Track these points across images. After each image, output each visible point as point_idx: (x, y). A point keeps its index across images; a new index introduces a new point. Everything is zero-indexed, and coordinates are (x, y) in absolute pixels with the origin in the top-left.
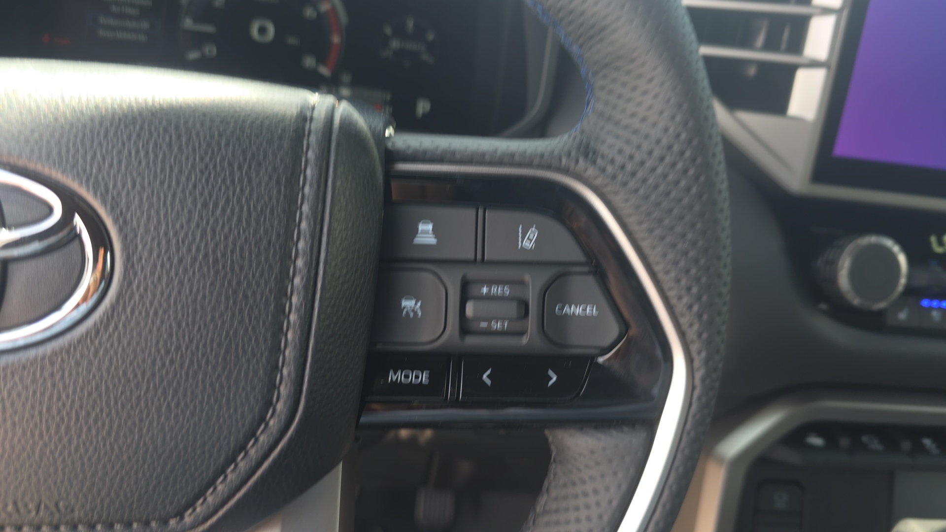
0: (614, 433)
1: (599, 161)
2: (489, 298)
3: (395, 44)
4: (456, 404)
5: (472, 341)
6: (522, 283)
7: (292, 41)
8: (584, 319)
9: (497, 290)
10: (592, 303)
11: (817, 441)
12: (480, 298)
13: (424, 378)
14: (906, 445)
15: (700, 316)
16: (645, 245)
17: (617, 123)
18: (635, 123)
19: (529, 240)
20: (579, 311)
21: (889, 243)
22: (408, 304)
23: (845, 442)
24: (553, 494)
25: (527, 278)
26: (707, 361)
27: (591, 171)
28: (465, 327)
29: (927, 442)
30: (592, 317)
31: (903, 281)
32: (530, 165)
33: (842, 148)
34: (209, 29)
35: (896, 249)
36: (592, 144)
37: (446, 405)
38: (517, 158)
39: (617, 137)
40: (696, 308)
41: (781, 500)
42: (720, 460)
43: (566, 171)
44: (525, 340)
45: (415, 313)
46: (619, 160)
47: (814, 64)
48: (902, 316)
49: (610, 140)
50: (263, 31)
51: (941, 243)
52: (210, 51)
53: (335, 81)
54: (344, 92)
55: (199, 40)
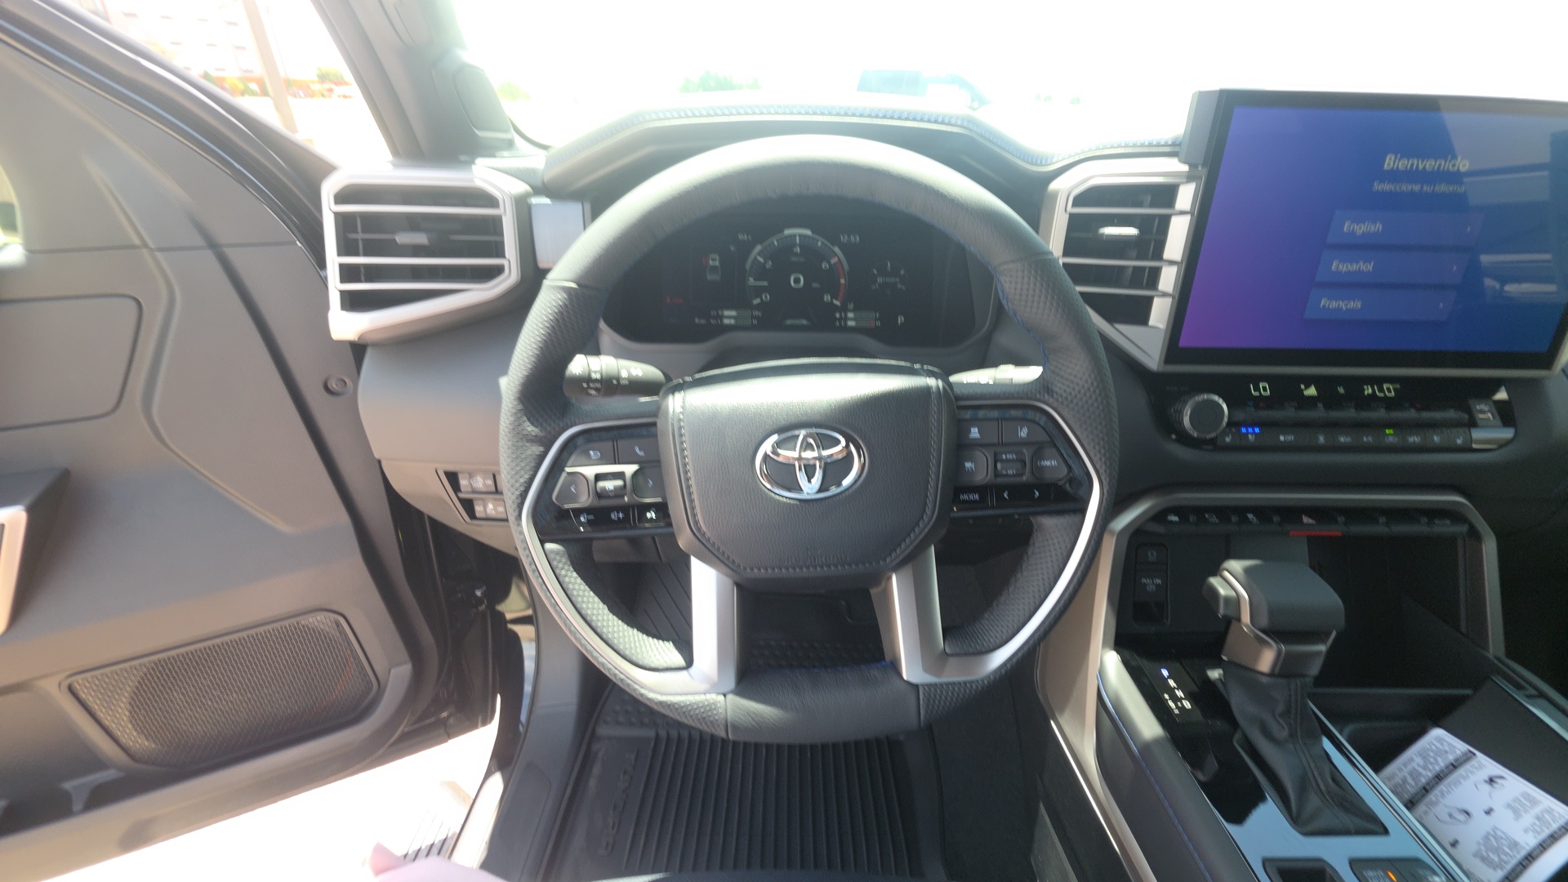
0: (1066, 516)
1: (1055, 396)
2: (1007, 461)
3: (880, 280)
4: (993, 507)
5: (1000, 480)
6: (1022, 453)
7: (815, 285)
8: (1051, 467)
9: (1010, 456)
10: (1054, 459)
11: (1174, 518)
12: (1002, 461)
13: (977, 497)
14: (1234, 519)
15: (1105, 463)
16: (1078, 433)
17: (1062, 377)
18: (1072, 378)
19: (1023, 433)
20: (1048, 463)
21: (1216, 398)
22: (968, 465)
23: (1192, 518)
24: (1037, 545)
25: (1025, 451)
26: (1109, 483)
27: (1051, 400)
28: (997, 474)
29: (1250, 516)
30: (1055, 467)
31: (1226, 419)
32: (1022, 398)
33: (1184, 342)
34: (765, 283)
35: (1221, 401)
36: (1050, 386)
37: (987, 508)
38: (1016, 396)
39: (1063, 384)
40: (1103, 460)
41: (1152, 555)
42: (1112, 533)
43: (1040, 401)
44: (1024, 478)
45: (972, 469)
46: (1064, 395)
47: (1182, 213)
48: (1228, 440)
49: (1059, 385)
50: (797, 281)
51: (1257, 389)
52: (766, 297)
53: (844, 309)
54: (850, 315)
55: (759, 291)
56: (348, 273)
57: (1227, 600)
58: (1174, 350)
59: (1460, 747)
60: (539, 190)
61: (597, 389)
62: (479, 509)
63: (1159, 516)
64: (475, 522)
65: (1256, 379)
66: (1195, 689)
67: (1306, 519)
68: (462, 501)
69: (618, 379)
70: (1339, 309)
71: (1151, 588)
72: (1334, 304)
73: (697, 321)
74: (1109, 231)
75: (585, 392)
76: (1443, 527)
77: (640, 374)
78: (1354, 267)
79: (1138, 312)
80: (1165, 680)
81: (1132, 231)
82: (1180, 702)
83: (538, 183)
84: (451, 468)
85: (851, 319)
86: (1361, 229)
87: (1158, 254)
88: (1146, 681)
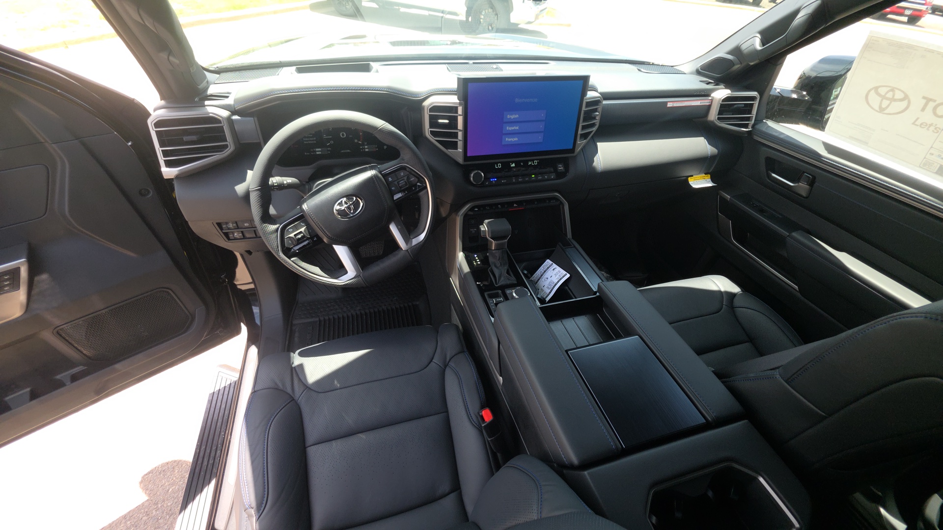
7: (351, 136)
11: (476, 209)
14: (494, 207)
21: (479, 171)
29: (499, 206)
31: (483, 178)
33: (469, 155)
35: (481, 172)
41: (473, 222)
42: (459, 216)
47: (460, 115)
48: (485, 183)
50: (343, 135)
51: (497, 166)
52: (332, 142)
53: (363, 145)
54: (366, 147)
55: (328, 140)
56: (165, 154)
57: (483, 231)
58: (466, 157)
59: (551, 262)
60: (234, 113)
61: (277, 189)
62: (231, 236)
63: (472, 209)
64: (230, 241)
65: (497, 163)
66: (483, 258)
67: (515, 205)
68: (224, 233)
69: (283, 184)
70: (511, 141)
71: (473, 232)
72: (510, 140)
73: (305, 154)
74: (440, 121)
75: (273, 190)
76: (553, 203)
77: (290, 181)
78: (513, 128)
79: (454, 145)
80: (475, 257)
81: (447, 121)
82: (477, 261)
83: (233, 110)
84: (218, 221)
85: (366, 148)
86: (513, 117)
87: (456, 127)
88: (469, 258)
